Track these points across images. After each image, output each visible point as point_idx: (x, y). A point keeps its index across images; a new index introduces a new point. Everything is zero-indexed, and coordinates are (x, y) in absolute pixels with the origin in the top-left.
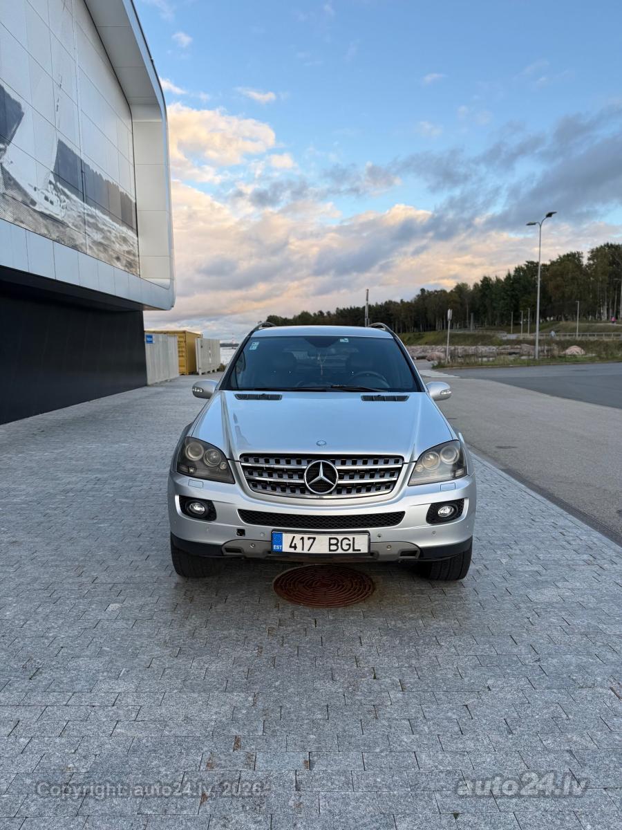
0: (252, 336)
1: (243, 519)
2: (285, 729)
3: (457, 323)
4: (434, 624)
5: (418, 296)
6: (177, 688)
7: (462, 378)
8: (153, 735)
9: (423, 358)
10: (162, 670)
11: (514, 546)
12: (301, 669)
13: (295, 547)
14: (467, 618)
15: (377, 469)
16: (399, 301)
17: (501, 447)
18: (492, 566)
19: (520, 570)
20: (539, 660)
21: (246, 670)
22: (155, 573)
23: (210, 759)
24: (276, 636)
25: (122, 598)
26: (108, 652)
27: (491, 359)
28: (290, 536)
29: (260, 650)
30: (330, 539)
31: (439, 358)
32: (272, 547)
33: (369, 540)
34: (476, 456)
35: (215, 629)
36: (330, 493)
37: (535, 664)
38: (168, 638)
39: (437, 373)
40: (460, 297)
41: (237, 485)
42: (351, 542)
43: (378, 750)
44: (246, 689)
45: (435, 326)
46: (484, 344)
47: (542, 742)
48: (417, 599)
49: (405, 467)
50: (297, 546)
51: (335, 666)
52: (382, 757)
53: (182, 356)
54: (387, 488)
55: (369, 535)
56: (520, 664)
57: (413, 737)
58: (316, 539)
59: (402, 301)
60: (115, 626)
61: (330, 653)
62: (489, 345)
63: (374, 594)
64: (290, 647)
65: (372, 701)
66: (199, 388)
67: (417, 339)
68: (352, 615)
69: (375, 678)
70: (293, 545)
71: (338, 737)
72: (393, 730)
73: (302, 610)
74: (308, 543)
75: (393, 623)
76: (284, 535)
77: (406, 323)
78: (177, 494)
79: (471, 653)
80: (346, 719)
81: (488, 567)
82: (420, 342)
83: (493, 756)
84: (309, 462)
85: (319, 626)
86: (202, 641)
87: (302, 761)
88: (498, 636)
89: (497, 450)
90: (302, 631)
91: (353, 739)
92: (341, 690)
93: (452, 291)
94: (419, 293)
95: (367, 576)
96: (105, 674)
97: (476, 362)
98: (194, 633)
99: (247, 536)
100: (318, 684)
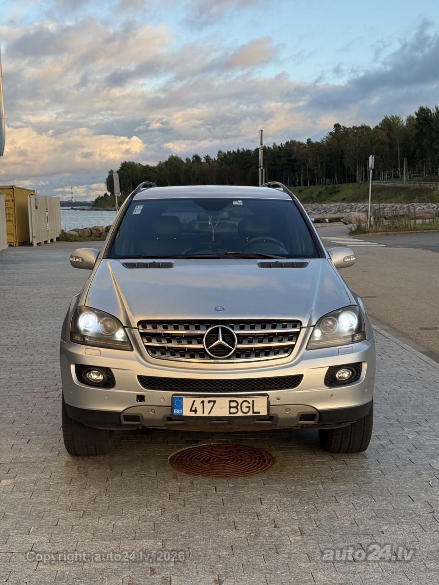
0: (134, 199)
1: (142, 385)
2: (194, 562)
3: (384, 171)
4: (334, 487)
5: (331, 134)
6: (88, 539)
7: (387, 246)
8: (74, 569)
9: (338, 220)
10: (71, 527)
11: (424, 424)
12: (205, 522)
13: (196, 411)
14: (367, 483)
15: (275, 333)
16: (305, 142)
17: (425, 329)
18: (398, 441)
19: (427, 444)
20: (433, 512)
21: (152, 524)
22: (42, 454)
23: (130, 581)
24: (178, 499)
25: (11, 475)
26: (12, 516)
27: (427, 221)
28: (191, 400)
29: (163, 510)
30: (230, 402)
31: (359, 221)
32: (172, 411)
33: (269, 402)
34: (395, 339)
35: (115, 496)
36: (230, 358)
37: (429, 515)
38: (69, 504)
39: (356, 240)
40: (388, 135)
41: (135, 352)
42: (251, 405)
43: (279, 572)
44: (155, 537)
45: (355, 177)
46: (422, 201)
47: (425, 565)
48: (318, 469)
49: (303, 331)
50: (197, 409)
51: (237, 520)
52: (282, 576)
53: (10, 220)
54: (286, 352)
55: (269, 397)
56: (414, 515)
57: (310, 564)
58: (216, 402)
59: (309, 141)
60: (12, 496)
61: (231, 510)
62: (428, 202)
63: (274, 466)
64: (192, 507)
65: (273, 542)
66: (78, 258)
67: (330, 194)
68: (252, 483)
69: (275, 527)
70: (193, 409)
71: (243, 565)
72: (292, 560)
73: (201, 480)
74: (208, 406)
75: (293, 488)
76: (185, 399)
77: (315, 172)
78: (73, 364)
79: (369, 508)
80: (249, 554)
81: (393, 442)
82: (334, 198)
83: (381, 574)
84: (207, 328)
85: (220, 491)
86: (104, 505)
87: (212, 580)
88: (396, 495)
89: (421, 331)
90: (203, 495)
91: (257, 567)
92: (244, 536)
93: (377, 127)
94: (332, 129)
95: (267, 452)
96: (15, 531)
97: (407, 226)
98: (95, 500)
99: (147, 402)
100: (222, 532)
